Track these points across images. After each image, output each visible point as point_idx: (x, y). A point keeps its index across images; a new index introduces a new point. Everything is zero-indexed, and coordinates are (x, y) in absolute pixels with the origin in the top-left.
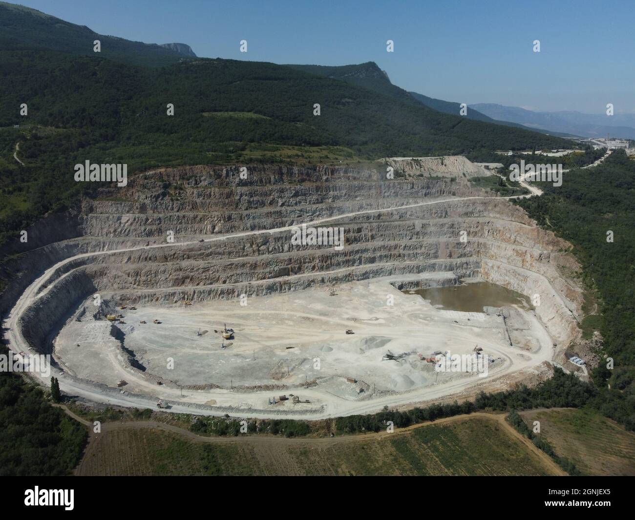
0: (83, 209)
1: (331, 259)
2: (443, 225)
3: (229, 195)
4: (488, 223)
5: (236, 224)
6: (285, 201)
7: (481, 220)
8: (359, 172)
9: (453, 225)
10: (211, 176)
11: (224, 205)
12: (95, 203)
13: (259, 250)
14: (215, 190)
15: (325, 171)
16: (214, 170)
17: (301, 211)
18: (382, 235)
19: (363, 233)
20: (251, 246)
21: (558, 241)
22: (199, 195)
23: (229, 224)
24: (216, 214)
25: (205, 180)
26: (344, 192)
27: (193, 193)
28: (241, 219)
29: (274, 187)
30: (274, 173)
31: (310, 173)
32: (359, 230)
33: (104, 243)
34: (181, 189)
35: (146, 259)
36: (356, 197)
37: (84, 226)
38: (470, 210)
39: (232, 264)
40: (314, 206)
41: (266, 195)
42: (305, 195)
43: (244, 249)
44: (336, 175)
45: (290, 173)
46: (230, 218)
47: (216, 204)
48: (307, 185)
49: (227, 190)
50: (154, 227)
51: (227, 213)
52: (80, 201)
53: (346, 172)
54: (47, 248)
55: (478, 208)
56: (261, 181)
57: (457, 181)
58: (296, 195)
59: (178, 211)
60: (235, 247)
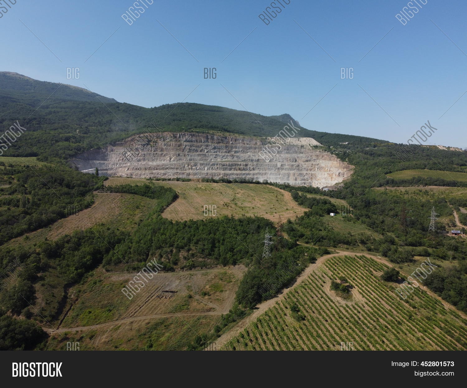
0: (108, 150)
1: (229, 176)
2: (293, 165)
3: (179, 146)
4: (318, 164)
5: (182, 158)
6: (209, 151)
7: (314, 163)
8: (250, 142)
9: (299, 165)
10: (171, 137)
11: (177, 149)
12: (114, 148)
13: (192, 168)
14: (173, 143)
15: (232, 139)
16: (173, 134)
17: (216, 155)
18: (258, 169)
19: (248, 167)
20: (188, 166)
21: (349, 167)
22: (165, 145)
23: (178, 158)
24: (172, 153)
25: (168, 139)
26: (241, 149)
27: (162, 144)
28: (185, 156)
29: (204, 144)
30: (204, 138)
31: (223, 140)
32: (246, 165)
33: (117, 163)
34: (156, 142)
35: (136, 169)
36: (247, 152)
37: (108, 157)
38: (309, 159)
39: (178, 173)
40: (224, 154)
41: (198, 147)
42: (219, 149)
43: (184, 167)
44: (237, 142)
45: (212, 139)
46: (179, 155)
47: (173, 149)
48: (221, 144)
49: (179, 143)
50: (142, 158)
51: (177, 153)
52: (107, 147)
53: (243, 141)
54: (91, 162)
55: (314, 158)
56: (197, 141)
57: (305, 147)
58: (215, 148)
59: (154, 152)
60: (180, 166)
